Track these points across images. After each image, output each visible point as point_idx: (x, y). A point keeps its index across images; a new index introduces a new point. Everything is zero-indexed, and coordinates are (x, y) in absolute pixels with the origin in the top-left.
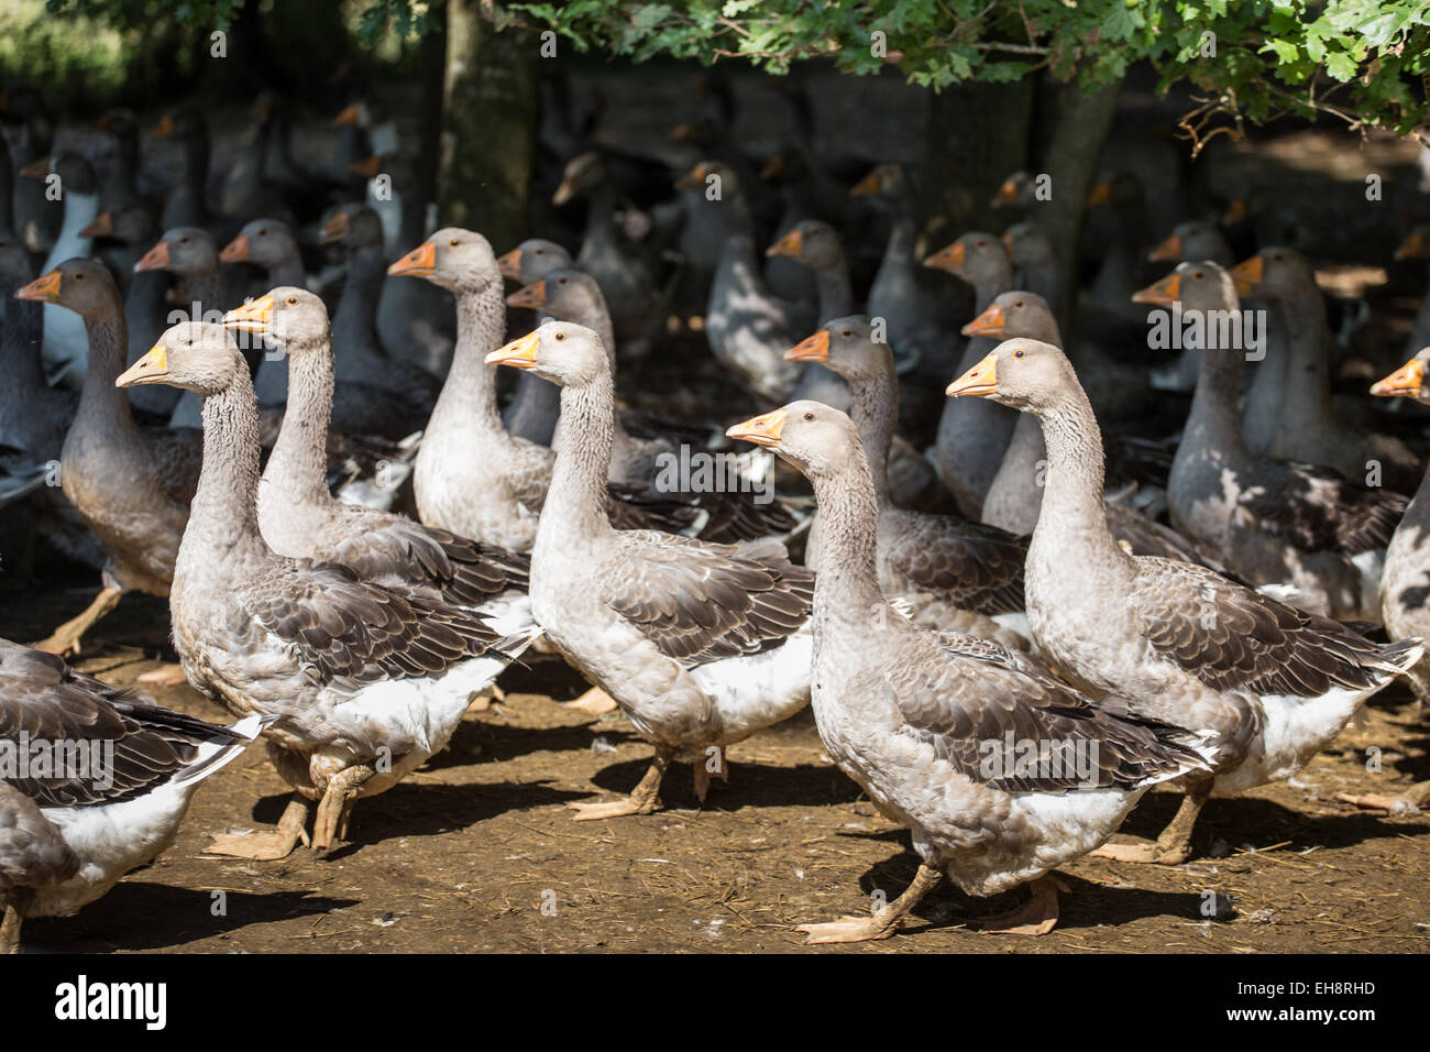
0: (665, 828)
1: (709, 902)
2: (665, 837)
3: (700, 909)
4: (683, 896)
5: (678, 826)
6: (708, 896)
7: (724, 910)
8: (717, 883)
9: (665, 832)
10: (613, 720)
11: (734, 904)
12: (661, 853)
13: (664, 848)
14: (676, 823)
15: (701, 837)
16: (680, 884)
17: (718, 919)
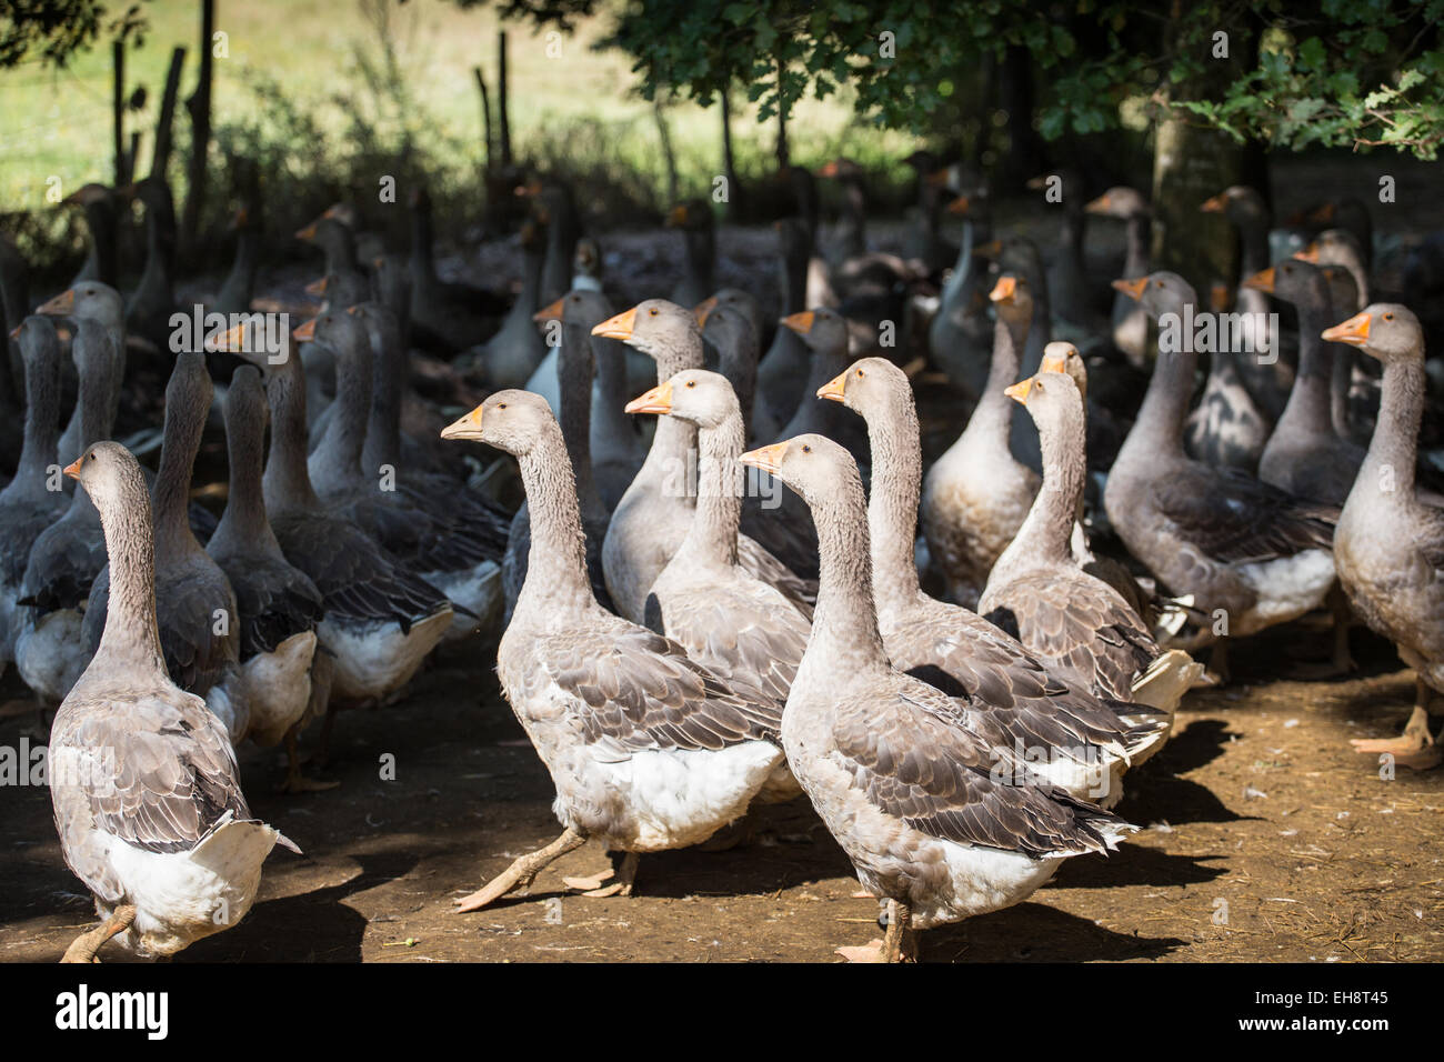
0: (1299, 869)
1: (1327, 940)
2: (1297, 878)
3: (1318, 946)
4: (1304, 933)
5: (1310, 868)
6: (1327, 934)
7: (1342, 948)
8: (1336, 922)
9: (1297, 873)
10: (1267, 767)
11: (1352, 941)
12: (1291, 893)
13: (1293, 888)
14: (1311, 865)
15: (1332, 878)
16: (1302, 922)
17: (1334, 956)
